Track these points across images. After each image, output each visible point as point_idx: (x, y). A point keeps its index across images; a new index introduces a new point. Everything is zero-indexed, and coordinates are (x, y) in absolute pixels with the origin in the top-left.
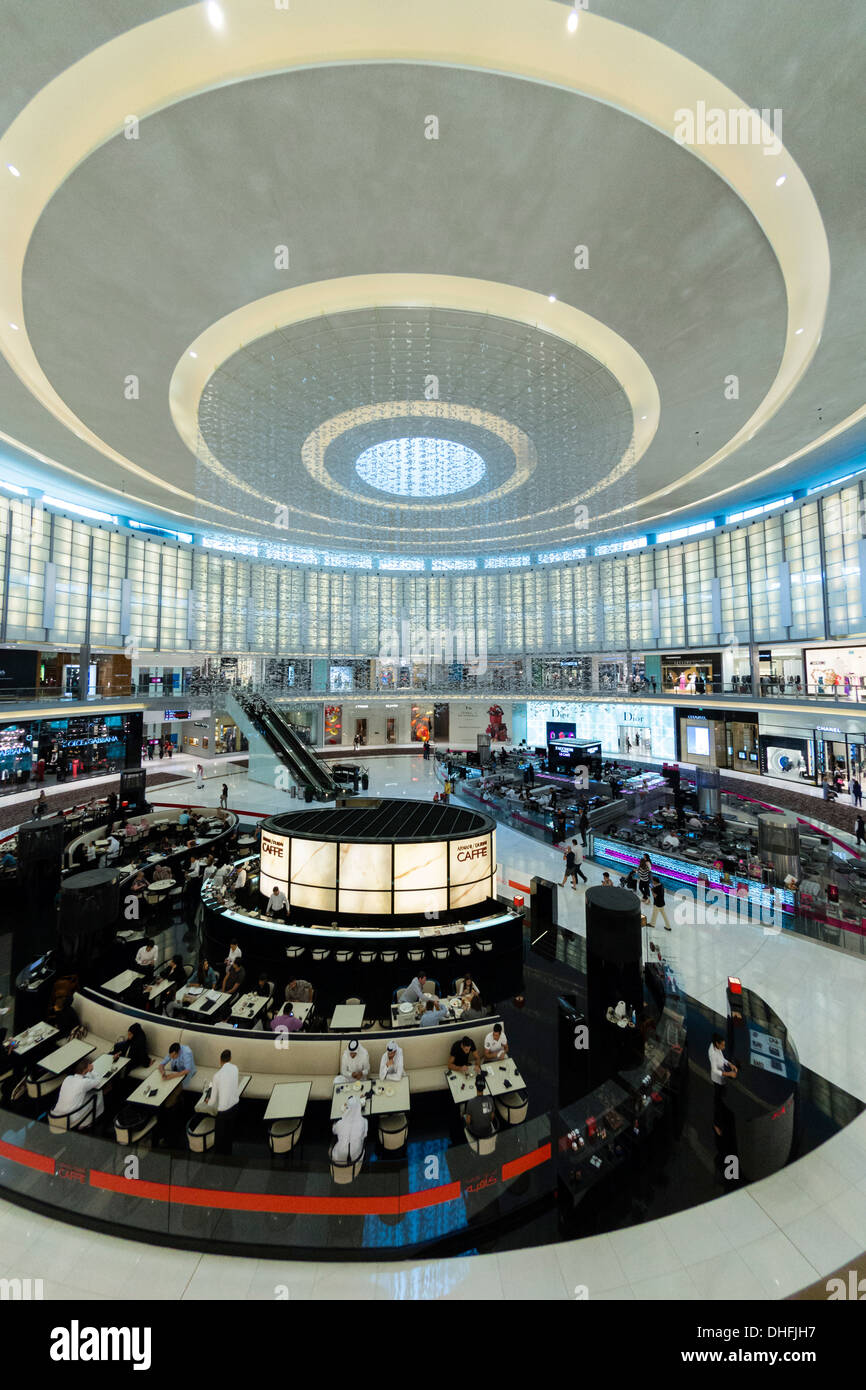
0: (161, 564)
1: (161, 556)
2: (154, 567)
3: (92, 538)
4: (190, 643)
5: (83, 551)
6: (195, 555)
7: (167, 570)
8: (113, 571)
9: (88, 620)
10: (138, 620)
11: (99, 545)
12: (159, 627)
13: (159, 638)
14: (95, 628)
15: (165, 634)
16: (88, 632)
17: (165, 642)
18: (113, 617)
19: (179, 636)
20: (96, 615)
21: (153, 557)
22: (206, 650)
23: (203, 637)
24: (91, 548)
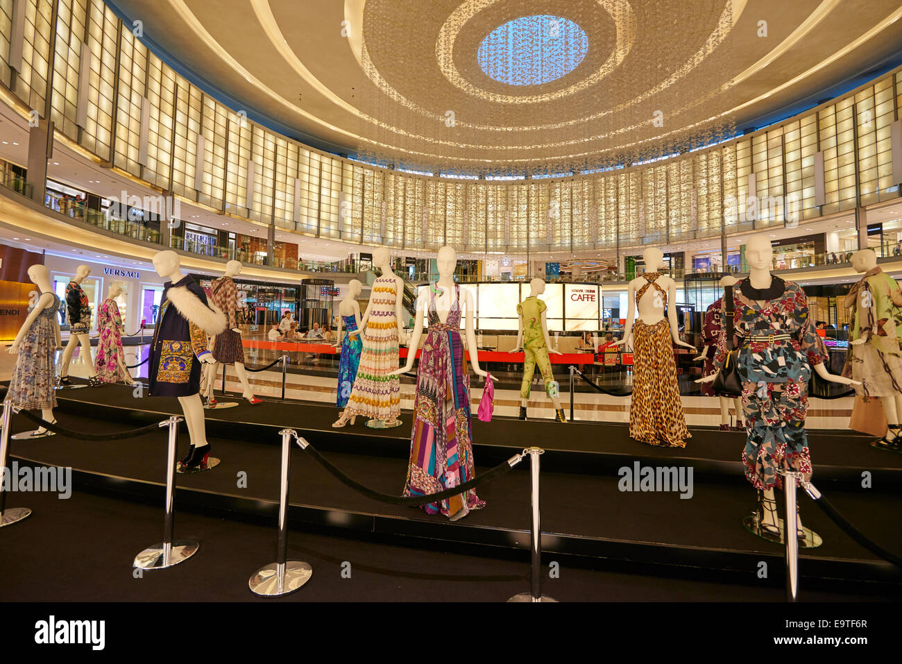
0: (321, 170)
1: (321, 163)
2: (316, 172)
3: (276, 145)
4: (340, 233)
5: (270, 155)
6: (344, 165)
7: (325, 175)
8: (290, 172)
9: (273, 207)
10: (305, 211)
11: (281, 151)
12: (319, 218)
13: (319, 227)
14: (278, 214)
15: (323, 225)
16: (273, 216)
17: (323, 231)
18: (289, 207)
19: (332, 227)
20: (278, 204)
21: (316, 164)
22: (351, 240)
23: (349, 230)
24: (275, 153)
